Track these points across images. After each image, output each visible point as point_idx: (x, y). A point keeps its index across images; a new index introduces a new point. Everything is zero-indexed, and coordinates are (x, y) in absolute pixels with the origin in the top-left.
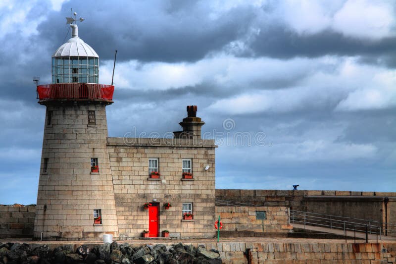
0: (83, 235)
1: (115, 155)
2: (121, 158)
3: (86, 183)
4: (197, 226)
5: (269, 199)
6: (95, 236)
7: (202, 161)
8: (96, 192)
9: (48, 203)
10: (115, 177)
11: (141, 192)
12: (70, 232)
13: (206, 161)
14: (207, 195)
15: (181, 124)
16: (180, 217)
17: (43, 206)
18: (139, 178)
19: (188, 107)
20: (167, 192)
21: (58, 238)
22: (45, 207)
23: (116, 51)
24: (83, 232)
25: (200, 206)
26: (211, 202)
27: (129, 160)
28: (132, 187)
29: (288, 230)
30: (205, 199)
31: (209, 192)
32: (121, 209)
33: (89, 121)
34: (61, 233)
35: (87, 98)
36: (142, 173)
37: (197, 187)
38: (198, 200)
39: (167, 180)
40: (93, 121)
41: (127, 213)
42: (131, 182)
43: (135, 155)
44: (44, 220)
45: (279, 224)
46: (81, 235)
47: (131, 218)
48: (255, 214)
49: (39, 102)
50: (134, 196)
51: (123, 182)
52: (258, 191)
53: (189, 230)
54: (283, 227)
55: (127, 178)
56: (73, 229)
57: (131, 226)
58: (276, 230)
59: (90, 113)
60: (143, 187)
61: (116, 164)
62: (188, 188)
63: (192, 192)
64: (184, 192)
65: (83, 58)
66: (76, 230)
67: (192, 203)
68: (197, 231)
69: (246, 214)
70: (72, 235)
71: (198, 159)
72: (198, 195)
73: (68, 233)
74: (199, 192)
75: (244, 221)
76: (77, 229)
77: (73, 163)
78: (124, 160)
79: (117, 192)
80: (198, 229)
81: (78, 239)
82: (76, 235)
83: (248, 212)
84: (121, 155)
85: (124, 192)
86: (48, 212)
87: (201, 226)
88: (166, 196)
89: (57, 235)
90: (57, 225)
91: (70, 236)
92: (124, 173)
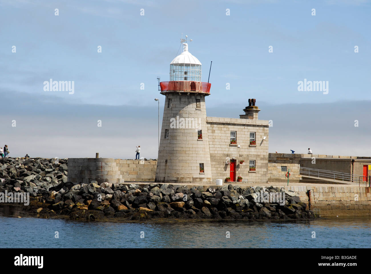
0: (193, 179)
1: (211, 128)
2: (215, 131)
3: (194, 146)
4: (257, 175)
5: (279, 159)
6: (200, 180)
7: (261, 134)
8: (201, 152)
9: (168, 158)
10: (211, 143)
11: (226, 153)
12: (184, 178)
13: (263, 134)
14: (264, 156)
15: (244, 110)
16: (248, 169)
17: (165, 160)
18: (224, 144)
19: (249, 100)
20: (241, 153)
21: (176, 181)
22: (166, 161)
23: (212, 62)
24: (193, 178)
25: (259, 163)
26: (266, 160)
27: (219, 132)
28: (220, 149)
29: (299, 178)
30: (263, 158)
31: (265, 154)
32: (214, 163)
33: (197, 106)
34: (178, 178)
35: (195, 91)
36: (226, 141)
37: (258, 150)
38: (258, 159)
39: (241, 146)
40: (199, 106)
41: (217, 166)
42: (219, 146)
43: (222, 129)
44: (165, 169)
45: (294, 175)
46: (192, 180)
47: (219, 169)
48: (281, 168)
49: (161, 93)
50: (221, 155)
51: (216, 146)
52: (272, 154)
53: (253, 177)
54: (296, 176)
55: (218, 143)
56: (186, 176)
57: (219, 175)
58: (293, 178)
59: (197, 101)
60: (227, 149)
61: (211, 134)
62: (253, 151)
63: (255, 153)
64: (251, 153)
65: (193, 65)
66: (188, 177)
67: (255, 160)
68: (257, 178)
69: (276, 168)
70: (186, 179)
71: (259, 132)
72: (258, 155)
73: (182, 178)
74: (259, 154)
75: (274, 172)
76: (189, 175)
77: (186, 133)
78: (216, 132)
79: (211, 152)
80: (258, 177)
81: (189, 182)
82: (188, 180)
83: (277, 167)
84: (214, 129)
85: (216, 152)
86: (168, 164)
87: (260, 175)
88: (240, 156)
89: (175, 179)
90: (176, 173)
91: (184, 180)
92: (216, 140)
